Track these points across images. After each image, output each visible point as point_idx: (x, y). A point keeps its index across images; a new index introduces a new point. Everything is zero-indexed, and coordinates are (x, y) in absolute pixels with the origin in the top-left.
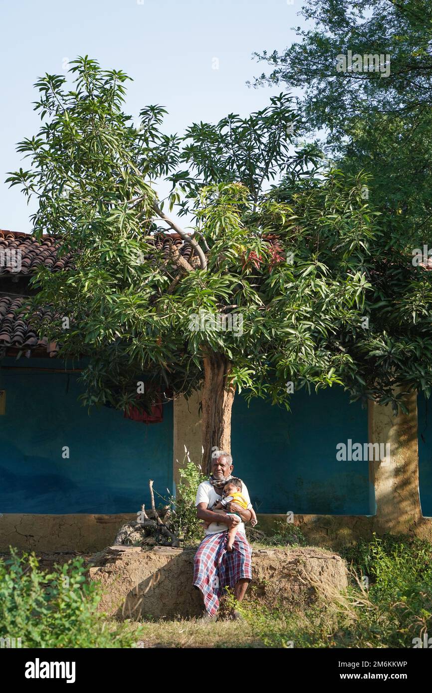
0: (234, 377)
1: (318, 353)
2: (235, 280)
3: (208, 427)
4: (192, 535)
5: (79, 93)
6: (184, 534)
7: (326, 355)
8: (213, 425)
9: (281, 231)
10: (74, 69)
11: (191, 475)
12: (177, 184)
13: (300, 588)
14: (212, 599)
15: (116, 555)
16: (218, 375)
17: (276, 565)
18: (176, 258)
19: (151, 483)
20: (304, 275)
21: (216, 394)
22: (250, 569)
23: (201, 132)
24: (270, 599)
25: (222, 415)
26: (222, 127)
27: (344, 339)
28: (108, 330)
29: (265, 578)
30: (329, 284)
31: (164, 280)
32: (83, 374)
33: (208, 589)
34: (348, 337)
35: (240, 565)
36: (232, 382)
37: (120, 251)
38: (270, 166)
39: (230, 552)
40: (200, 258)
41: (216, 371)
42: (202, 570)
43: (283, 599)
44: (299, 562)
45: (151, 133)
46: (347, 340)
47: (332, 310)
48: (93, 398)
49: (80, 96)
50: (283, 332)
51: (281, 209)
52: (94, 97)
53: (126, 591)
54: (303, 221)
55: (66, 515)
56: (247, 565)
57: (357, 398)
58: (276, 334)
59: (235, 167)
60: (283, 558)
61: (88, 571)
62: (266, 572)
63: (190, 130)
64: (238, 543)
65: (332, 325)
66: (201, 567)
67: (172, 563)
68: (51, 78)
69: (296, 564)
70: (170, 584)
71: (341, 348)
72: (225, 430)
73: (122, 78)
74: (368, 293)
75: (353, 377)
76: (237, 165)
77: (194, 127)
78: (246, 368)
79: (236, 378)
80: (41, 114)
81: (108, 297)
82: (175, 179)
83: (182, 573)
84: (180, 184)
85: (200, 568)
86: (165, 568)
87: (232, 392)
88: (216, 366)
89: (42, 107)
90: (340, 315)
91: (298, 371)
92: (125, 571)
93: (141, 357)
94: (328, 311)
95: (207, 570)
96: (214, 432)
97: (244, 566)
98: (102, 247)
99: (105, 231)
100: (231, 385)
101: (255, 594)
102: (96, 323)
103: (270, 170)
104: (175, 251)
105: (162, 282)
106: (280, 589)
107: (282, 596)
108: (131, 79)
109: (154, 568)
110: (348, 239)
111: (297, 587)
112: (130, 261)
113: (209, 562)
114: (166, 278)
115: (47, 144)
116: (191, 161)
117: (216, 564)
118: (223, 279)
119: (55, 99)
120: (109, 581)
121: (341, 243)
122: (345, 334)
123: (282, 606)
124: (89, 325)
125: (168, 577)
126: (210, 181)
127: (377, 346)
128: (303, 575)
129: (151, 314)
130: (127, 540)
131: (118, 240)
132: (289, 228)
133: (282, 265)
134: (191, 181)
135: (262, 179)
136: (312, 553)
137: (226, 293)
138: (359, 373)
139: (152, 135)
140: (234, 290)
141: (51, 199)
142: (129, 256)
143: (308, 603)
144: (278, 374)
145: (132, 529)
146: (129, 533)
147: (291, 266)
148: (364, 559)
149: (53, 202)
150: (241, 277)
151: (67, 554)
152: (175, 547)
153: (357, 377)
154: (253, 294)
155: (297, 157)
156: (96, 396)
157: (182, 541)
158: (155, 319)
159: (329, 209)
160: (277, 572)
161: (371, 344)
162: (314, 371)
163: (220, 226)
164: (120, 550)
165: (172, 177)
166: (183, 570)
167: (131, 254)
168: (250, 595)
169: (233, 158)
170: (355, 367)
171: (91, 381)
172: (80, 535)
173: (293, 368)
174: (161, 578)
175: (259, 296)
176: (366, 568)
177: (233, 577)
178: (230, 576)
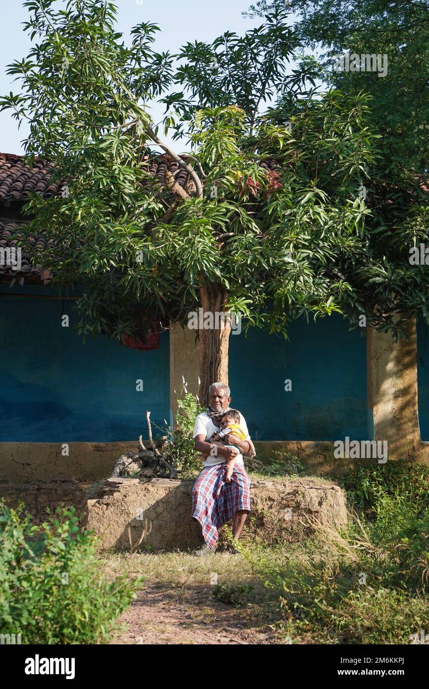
0: (231, 307)
1: (317, 280)
2: (231, 208)
3: (205, 357)
4: (189, 466)
5: (70, 12)
6: (182, 465)
7: (324, 283)
8: (210, 355)
9: (279, 156)
11: (189, 405)
12: (171, 106)
13: (299, 519)
14: (211, 530)
15: (114, 487)
16: (215, 303)
17: (275, 496)
18: (171, 184)
19: (149, 414)
20: (303, 202)
22: (248, 501)
23: (198, 52)
24: (269, 530)
25: (220, 345)
26: (217, 46)
27: (343, 266)
28: (103, 259)
29: (263, 509)
30: (327, 211)
31: (159, 208)
32: (78, 302)
33: (207, 520)
34: (347, 263)
35: (238, 497)
37: (113, 178)
38: (267, 86)
39: (228, 484)
40: (196, 184)
41: (213, 301)
42: (200, 502)
43: (281, 529)
44: (297, 493)
45: (143, 52)
46: (346, 267)
47: (331, 237)
48: (88, 326)
49: (70, 16)
50: (281, 261)
51: (279, 133)
52: (84, 16)
53: (124, 523)
54: (301, 144)
56: (246, 497)
57: (356, 326)
58: (274, 263)
59: (231, 88)
60: (281, 489)
61: (86, 503)
62: (265, 503)
63: (185, 49)
64: (237, 474)
65: (331, 253)
66: (200, 498)
67: (170, 495)
69: (295, 495)
70: (169, 516)
71: (339, 274)
72: (223, 361)
74: (367, 219)
75: (352, 305)
76: (233, 86)
77: (189, 47)
78: (244, 298)
79: (233, 308)
80: (31, 35)
81: (102, 226)
82: (170, 100)
83: (180, 504)
84: (174, 107)
85: (198, 500)
86: (164, 500)
88: (212, 296)
89: (31, 27)
90: (339, 243)
91: (296, 300)
92: (123, 504)
93: (137, 287)
94: (327, 239)
95: (206, 502)
96: (211, 363)
97: (242, 498)
98: (95, 174)
99: (98, 157)
101: (254, 525)
102: (90, 252)
103: (266, 91)
104: (170, 177)
105: (157, 209)
106: (279, 520)
107: (281, 526)
109: (152, 500)
110: (347, 164)
111: (296, 518)
112: (124, 188)
113: (208, 494)
114: (161, 206)
115: (38, 65)
116: (185, 82)
117: (214, 495)
118: (219, 206)
119: (45, 19)
120: (107, 513)
121: (340, 168)
122: (344, 261)
123: (281, 537)
124: (83, 255)
125: (166, 509)
126: (206, 103)
127: (377, 272)
128: (302, 506)
129: (146, 243)
130: (125, 471)
131: (112, 167)
132: (287, 153)
133: (280, 192)
134: (185, 103)
135: (259, 100)
136: (311, 483)
137: (222, 221)
138: (358, 301)
139: (145, 54)
140: (231, 218)
141: (42, 124)
142: (123, 184)
143: (307, 534)
144: (275, 303)
145: (130, 460)
146: (127, 464)
147: (289, 193)
148: (363, 485)
149: (44, 127)
150: (238, 204)
151: (64, 482)
152: (173, 478)
153: (357, 304)
154: (249, 221)
155: (294, 76)
156: (91, 326)
157: (179, 472)
158: (150, 249)
159: (328, 132)
160: (275, 503)
161: (371, 271)
162: (312, 300)
163: (216, 152)
164: (117, 482)
165: (166, 99)
166: (181, 502)
167: (126, 181)
168: (248, 526)
169: (229, 79)
170: (354, 295)
171: (86, 310)
172: (77, 463)
173: (291, 297)
174: (160, 509)
175: (256, 224)
176: (364, 494)
177: (232, 509)
178: (229, 508)
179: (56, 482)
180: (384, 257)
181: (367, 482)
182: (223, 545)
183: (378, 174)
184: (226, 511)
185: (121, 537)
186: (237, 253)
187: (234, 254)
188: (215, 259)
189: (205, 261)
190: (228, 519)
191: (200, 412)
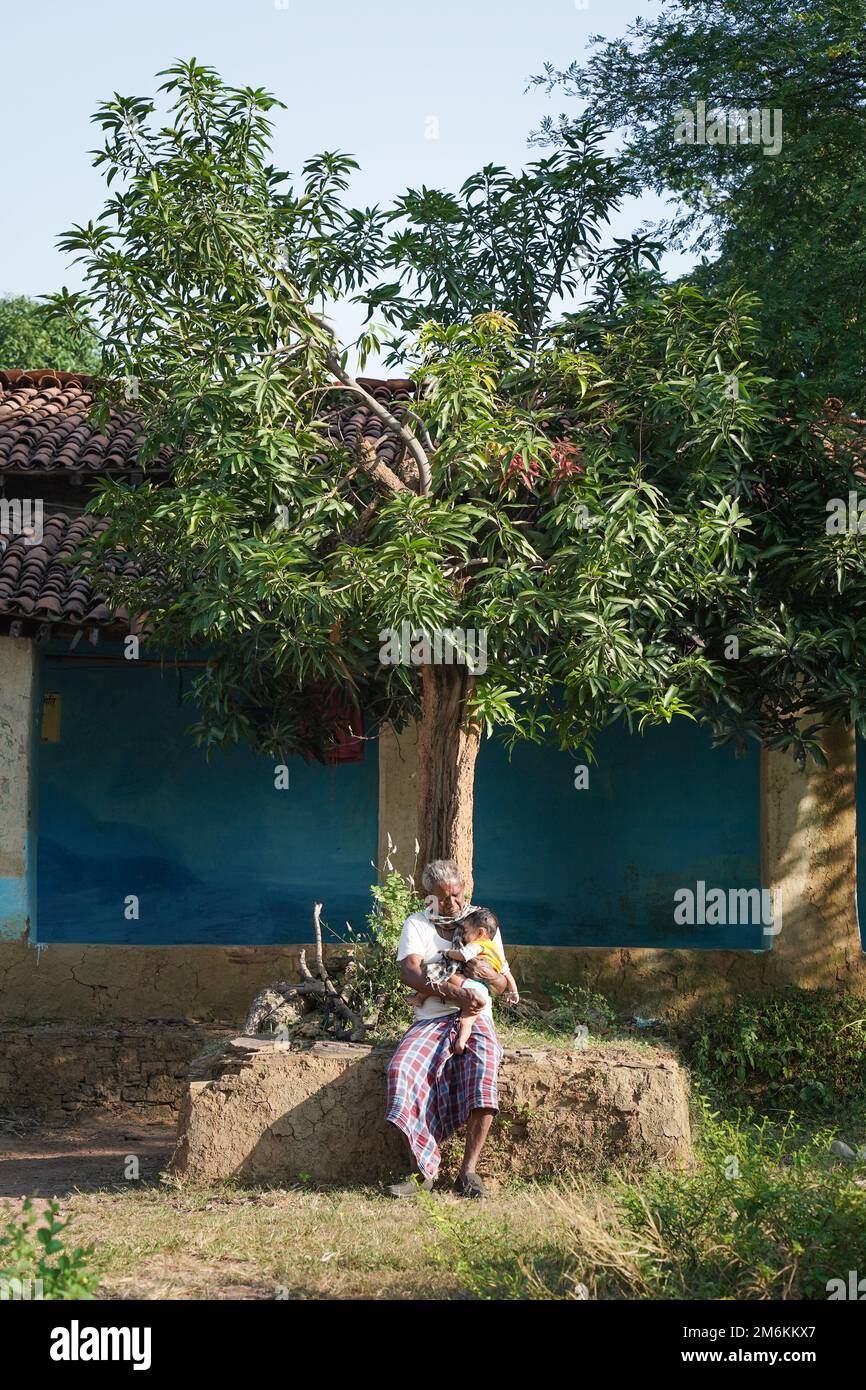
0: (478, 705)
1: (650, 649)
2: (481, 514)
3: (428, 800)
4: (393, 1013)
5: (182, 133)
6: (378, 1011)
7: (666, 654)
8: (439, 796)
9: (578, 410)
10: (170, 86)
11: (394, 897)
12: (377, 310)
13: (595, 1126)
14: (427, 1145)
15: (243, 1056)
16: (449, 699)
17: (550, 1080)
18: (371, 465)
19: (318, 909)
20: (614, 508)
21: (446, 738)
22: (493, 1089)
23: (428, 206)
24: (538, 1146)
25: (457, 777)
26: (470, 192)
27: (702, 621)
28: (235, 609)
29: (527, 1105)
30: (665, 522)
31: (346, 511)
32: (195, 684)
33: (419, 1126)
34: (710, 616)
35: (474, 1082)
36: (475, 713)
37: (259, 454)
38: (566, 268)
39: (459, 1055)
40: (418, 462)
41: (445, 690)
42: (402, 1090)
43: (561, 1145)
44: (593, 1075)
45: (325, 208)
46: (708, 623)
47: (672, 573)
48: (214, 730)
49: (183, 138)
50: (573, 619)
51: (580, 365)
52: (210, 140)
53: (259, 1127)
54: (623, 389)
55: (169, 947)
56: (488, 1081)
57: (726, 739)
58: (561, 620)
59: (496, 271)
60: (562, 1067)
61: (187, 1089)
62: (530, 1092)
63: (403, 202)
64: (476, 1037)
65: (675, 600)
66: (401, 1084)
67: (349, 1075)
68: (126, 103)
69: (589, 1079)
70: (345, 1114)
71: (695, 638)
72: (461, 808)
73: (265, 103)
74: (742, 537)
75: (717, 699)
76: (499, 268)
77: (410, 197)
78: (504, 687)
79: (482, 708)
80: (107, 175)
81: (232, 546)
82: (375, 298)
83: (367, 1093)
84: (383, 310)
85: (398, 1086)
86: (336, 1085)
87: (476, 733)
88: (444, 681)
89: (108, 160)
90: (687, 583)
91: (606, 688)
92: (258, 1091)
93: (298, 667)
94: (664, 576)
95: (415, 1090)
96: (441, 811)
97: (481, 1085)
98: (222, 446)
99: (229, 413)
100: (473, 720)
101: (508, 1136)
102: (211, 596)
103: (563, 278)
104: (368, 452)
105: (343, 514)
106: (557, 1128)
107: (560, 1140)
108: (283, 105)
109: (313, 1083)
110: (707, 431)
111: (589, 1124)
112: (278, 473)
113: (418, 1075)
114: (349, 507)
115: (119, 235)
116: (403, 264)
117: (431, 1078)
118: (458, 512)
119: (133, 145)
120: (226, 1108)
121: (695, 437)
122: (704, 612)
123: (559, 1160)
124: (196, 600)
125: (341, 1102)
126: (445, 302)
127: (766, 636)
128: (602, 1100)
129: (314, 584)
130: (269, 1022)
131: (256, 431)
132: (594, 405)
133: (579, 482)
134: (405, 303)
135: (550, 294)
136: (620, 1056)
137: (463, 541)
138: (728, 690)
139: (328, 213)
140: (479, 535)
141: (125, 349)
142: (277, 465)
143: (611, 1155)
144: (566, 694)
145: (281, 999)
146: (273, 1006)
147: (595, 484)
148: (744, 1039)
149: (127, 355)
150: (494, 505)
151: (170, 1022)
152: (356, 1042)
153: (726, 698)
154: (517, 539)
155: (617, 250)
156: (220, 729)
157: (371, 1028)
158: (322, 594)
159: (673, 367)
160: (550, 1094)
161: (753, 632)
162: (636, 691)
163: (450, 411)
164: (249, 1047)
165: (366, 295)
166: (370, 1088)
167: (282, 459)
168: (498, 1138)
169: (492, 254)
170: (720, 680)
171: (210, 699)
172: (197, 986)
173: (595, 684)
174: (328, 1103)
175: (530, 543)
176: (747, 1058)
177: (464, 1104)
178: (459, 1102)
179: (154, 1022)
180: (782, 606)
181: (753, 1034)
182: (448, 1173)
183: (771, 445)
184: (454, 1109)
185: (253, 1153)
186: (488, 603)
187: (483, 605)
188: (446, 614)
189: (425, 618)
190: (457, 1125)
191: (415, 907)
